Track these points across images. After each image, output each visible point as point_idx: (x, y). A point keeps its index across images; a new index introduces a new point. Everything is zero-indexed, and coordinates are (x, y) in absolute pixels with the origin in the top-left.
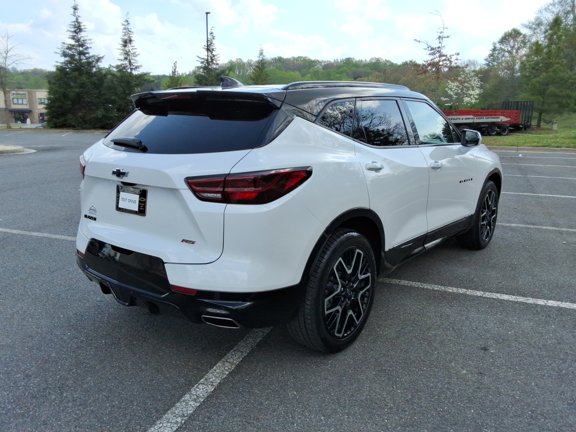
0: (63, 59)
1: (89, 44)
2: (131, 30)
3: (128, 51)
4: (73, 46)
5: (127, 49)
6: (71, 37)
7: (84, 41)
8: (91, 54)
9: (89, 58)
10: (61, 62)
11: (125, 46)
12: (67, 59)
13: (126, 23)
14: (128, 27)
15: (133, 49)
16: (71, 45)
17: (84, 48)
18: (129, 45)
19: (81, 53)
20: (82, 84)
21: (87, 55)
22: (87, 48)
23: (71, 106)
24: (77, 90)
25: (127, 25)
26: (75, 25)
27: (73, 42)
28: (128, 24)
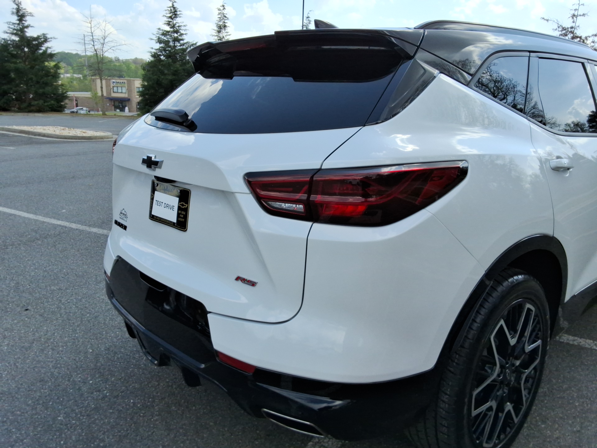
0: (158, 46)
1: (183, 31)
2: (226, 16)
3: (222, 37)
4: (168, 32)
5: (221, 35)
6: (167, 22)
7: (178, 26)
8: (185, 41)
9: (183, 45)
10: (156, 48)
11: (219, 32)
12: (162, 45)
13: (222, 8)
14: (224, 12)
15: (227, 35)
16: (165, 31)
17: (179, 34)
18: (223, 31)
19: (176, 40)
20: (176, 71)
21: (182, 42)
22: (182, 34)
23: (163, 94)
24: (170, 77)
25: (223, 9)
26: (171, 10)
27: (168, 28)
28: (224, 9)
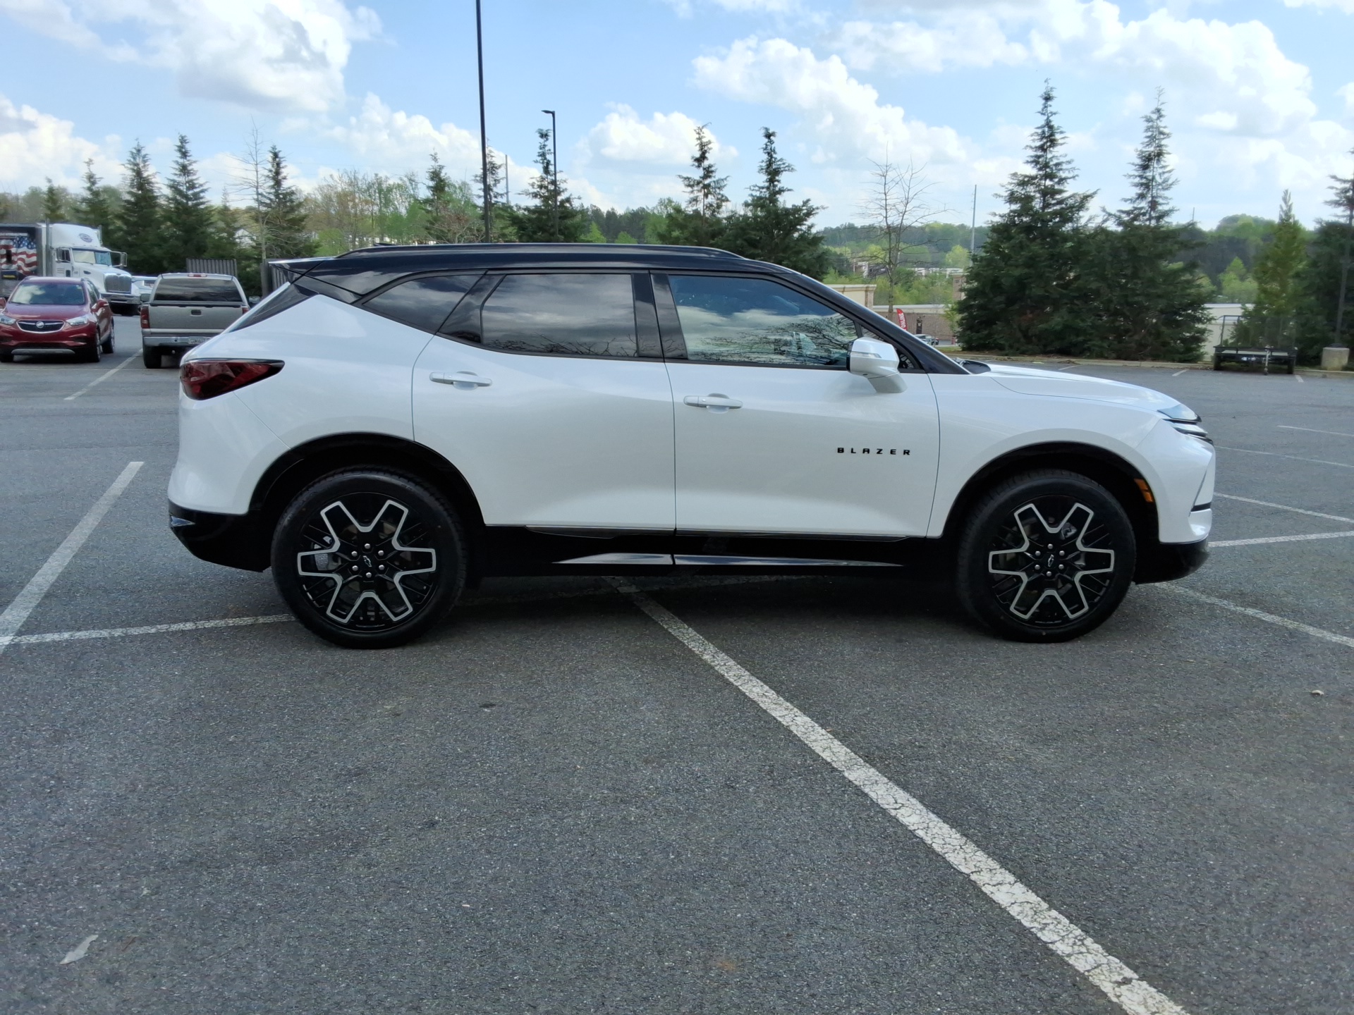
0: (1006, 208)
1: (1067, 172)
2: (1166, 131)
3: (1150, 178)
4: (1035, 178)
5: (1149, 174)
6: (1032, 159)
7: (1057, 165)
8: (1065, 195)
9: (1060, 202)
10: (1001, 213)
11: (1145, 168)
12: (1016, 207)
13: (1154, 116)
14: (1160, 124)
15: (1164, 173)
16: (1026, 176)
17: (1056, 180)
18: (1155, 165)
19: (1047, 193)
20: (1031, 258)
21: (1058, 197)
22: (1062, 180)
23: (1003, 306)
24: (1017, 272)
25: (1158, 118)
26: (1044, 132)
27: (1031, 171)
28: (1160, 116)
